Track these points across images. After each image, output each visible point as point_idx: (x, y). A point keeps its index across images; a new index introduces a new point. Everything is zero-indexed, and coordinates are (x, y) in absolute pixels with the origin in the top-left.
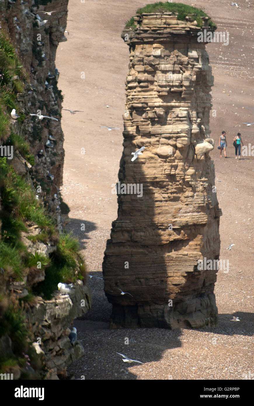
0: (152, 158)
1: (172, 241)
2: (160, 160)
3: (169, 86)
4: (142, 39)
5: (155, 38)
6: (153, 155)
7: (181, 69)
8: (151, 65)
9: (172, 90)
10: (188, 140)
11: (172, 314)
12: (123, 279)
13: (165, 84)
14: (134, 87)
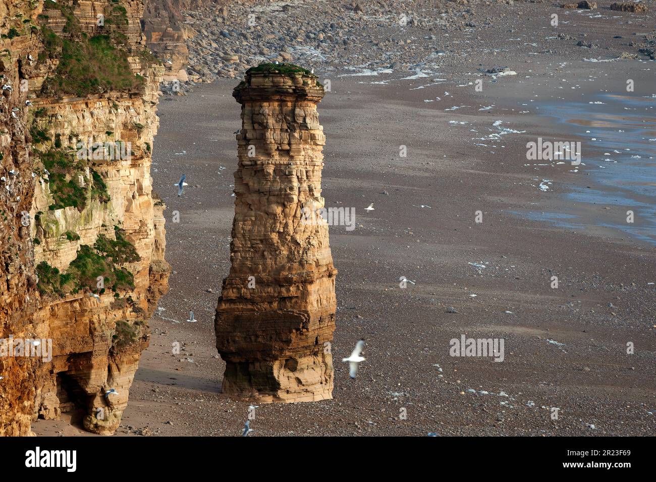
10: (295, 198)
11: (282, 370)
12: (234, 336)
13: (273, 141)
14: (244, 145)
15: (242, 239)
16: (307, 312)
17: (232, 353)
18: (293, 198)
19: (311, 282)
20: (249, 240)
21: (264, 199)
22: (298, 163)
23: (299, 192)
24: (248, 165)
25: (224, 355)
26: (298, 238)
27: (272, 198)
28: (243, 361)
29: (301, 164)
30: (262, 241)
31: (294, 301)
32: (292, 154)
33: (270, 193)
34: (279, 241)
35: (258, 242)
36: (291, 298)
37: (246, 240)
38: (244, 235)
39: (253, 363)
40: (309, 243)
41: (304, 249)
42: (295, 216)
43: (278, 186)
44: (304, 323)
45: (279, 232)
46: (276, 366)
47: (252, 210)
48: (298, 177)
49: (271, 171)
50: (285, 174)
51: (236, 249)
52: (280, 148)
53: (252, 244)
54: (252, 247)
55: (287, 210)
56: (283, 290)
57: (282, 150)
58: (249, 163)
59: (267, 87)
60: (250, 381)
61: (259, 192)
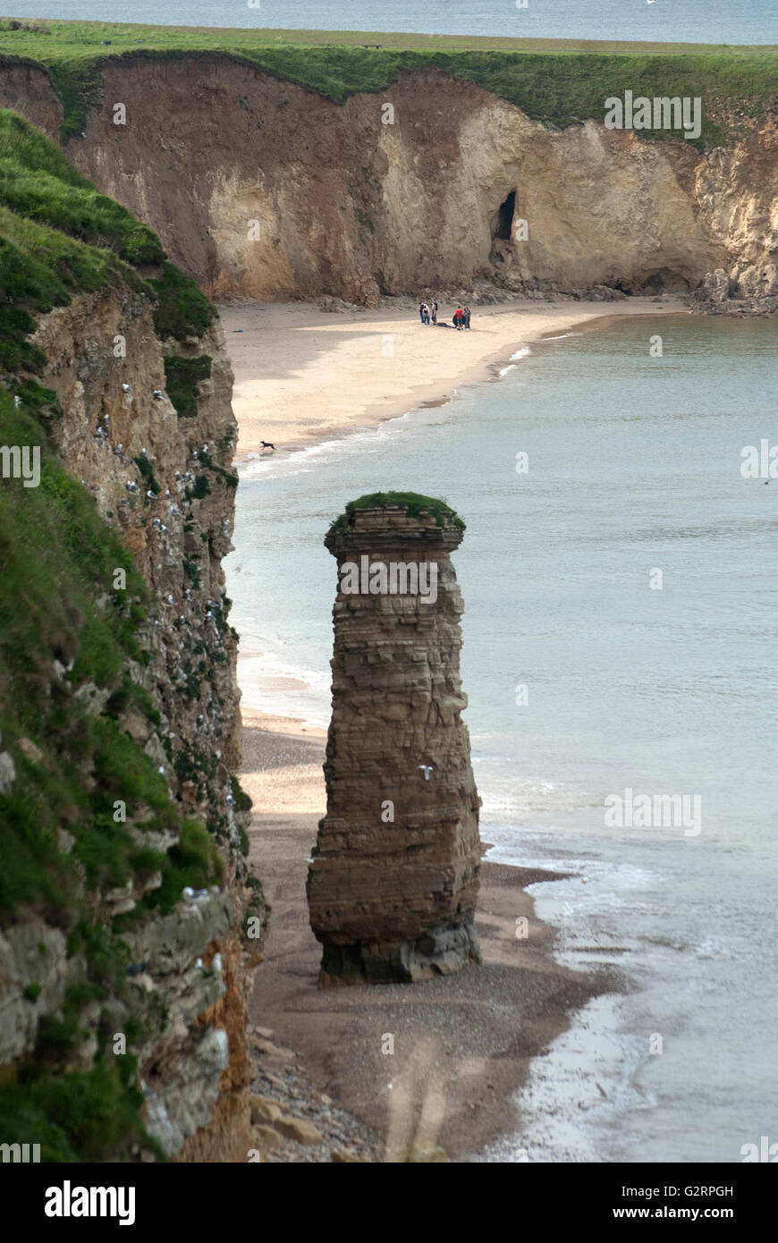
0: (376, 725)
1: (407, 848)
2: (387, 726)
5: (375, 545)
6: (378, 721)
10: (428, 694)
11: (412, 955)
12: (338, 906)
13: (392, 612)
14: (346, 619)
15: (348, 759)
16: (451, 868)
17: (336, 932)
18: (426, 697)
19: (456, 821)
20: (359, 761)
21: (378, 697)
22: (430, 643)
23: (433, 686)
24: (355, 649)
25: (320, 934)
26: (432, 753)
27: (392, 697)
28: (352, 943)
29: (434, 644)
30: (378, 762)
31: (429, 850)
32: (420, 629)
33: (390, 689)
34: (405, 761)
35: (373, 763)
36: (422, 846)
37: (352, 762)
38: (350, 754)
39: (368, 945)
40: (450, 762)
41: (444, 771)
42: (427, 723)
43: (401, 679)
44: (445, 883)
45: (404, 748)
46: (404, 949)
47: (361, 715)
48: (430, 663)
49: (389, 657)
50: (412, 661)
51: (337, 775)
52: (403, 621)
53: (362, 767)
54: (363, 772)
55: (415, 715)
56: (415, 834)
57: (407, 624)
58: (355, 645)
59: (381, 531)
60: (363, 972)
61: (372, 689)
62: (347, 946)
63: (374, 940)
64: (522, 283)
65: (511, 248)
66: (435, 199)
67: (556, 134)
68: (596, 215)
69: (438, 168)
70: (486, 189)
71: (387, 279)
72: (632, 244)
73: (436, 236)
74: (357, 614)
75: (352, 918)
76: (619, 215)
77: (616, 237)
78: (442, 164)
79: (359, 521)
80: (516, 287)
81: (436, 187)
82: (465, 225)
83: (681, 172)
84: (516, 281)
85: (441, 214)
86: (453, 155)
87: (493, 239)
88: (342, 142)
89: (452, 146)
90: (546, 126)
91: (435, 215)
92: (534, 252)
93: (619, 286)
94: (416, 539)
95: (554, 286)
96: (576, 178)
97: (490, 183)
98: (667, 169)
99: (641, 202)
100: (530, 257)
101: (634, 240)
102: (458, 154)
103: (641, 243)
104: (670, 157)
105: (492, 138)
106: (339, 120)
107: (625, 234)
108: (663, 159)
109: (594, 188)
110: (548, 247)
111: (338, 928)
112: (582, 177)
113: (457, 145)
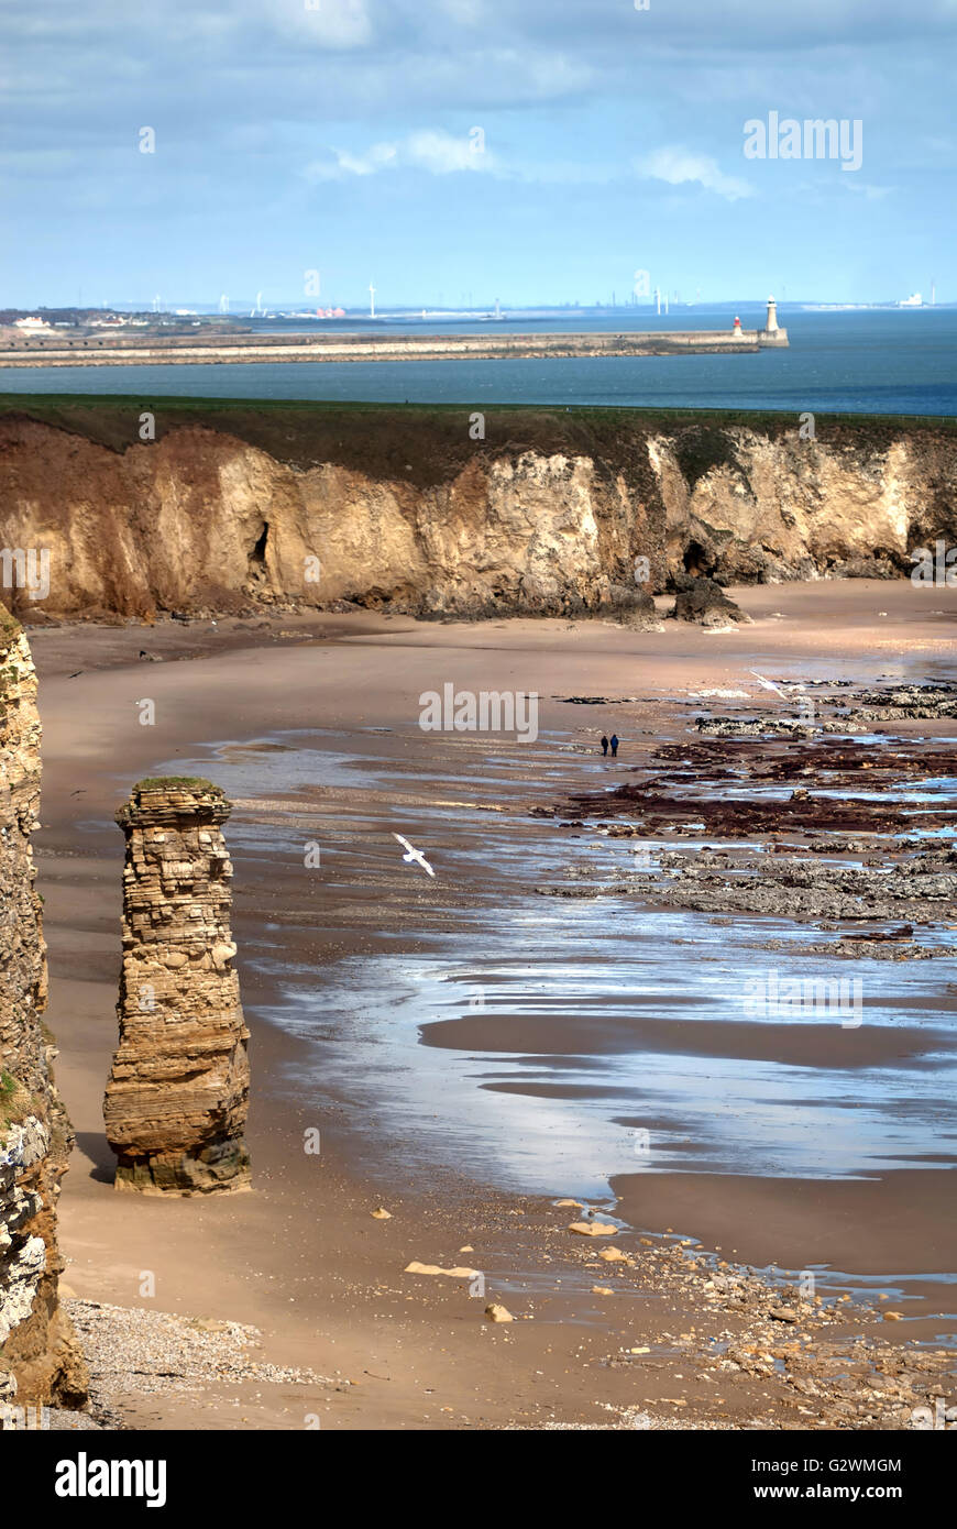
0: (160, 970)
1: (187, 1074)
2: (168, 972)
3: (176, 879)
4: (140, 822)
5: (156, 820)
6: (160, 967)
7: (191, 857)
8: (153, 855)
9: (181, 883)
10: (203, 944)
12: (129, 1123)
13: (172, 876)
14: (133, 883)
15: (137, 1000)
18: (201, 947)
19: (228, 1051)
23: (207, 938)
24: (141, 907)
26: (207, 994)
30: (161, 1002)
36: (200, 1071)
39: (155, 1155)
40: (222, 1001)
45: (184, 990)
48: (204, 918)
51: (127, 1014)
55: (193, 962)
58: (142, 905)
59: (161, 808)
60: (153, 1179)
61: (155, 941)
62: (138, 1157)
63: (160, 1151)
64: (274, 597)
65: (265, 570)
66: (200, 530)
67: (300, 476)
68: (334, 541)
69: (203, 504)
70: (244, 522)
71: (162, 596)
72: (364, 565)
73: (203, 562)
74: (142, 879)
75: (143, 1133)
76: (354, 540)
77: (351, 560)
78: (206, 500)
79: (143, 800)
80: (270, 601)
81: (203, 520)
82: (226, 550)
83: (404, 506)
84: (270, 597)
85: (208, 544)
86: (215, 493)
87: (250, 562)
88: (123, 484)
89: (214, 486)
90: (292, 469)
91: (202, 543)
92: (284, 572)
93: (355, 600)
94: (191, 815)
95: (301, 600)
96: (319, 512)
97: (246, 515)
98: (393, 503)
99: (372, 530)
100: (280, 574)
101: (366, 562)
102: (220, 492)
103: (373, 564)
104: (395, 494)
105: (248, 479)
106: (120, 466)
107: (360, 557)
108: (389, 495)
109: (332, 519)
110: (295, 567)
111: (130, 1142)
112: (323, 510)
113: (218, 485)
